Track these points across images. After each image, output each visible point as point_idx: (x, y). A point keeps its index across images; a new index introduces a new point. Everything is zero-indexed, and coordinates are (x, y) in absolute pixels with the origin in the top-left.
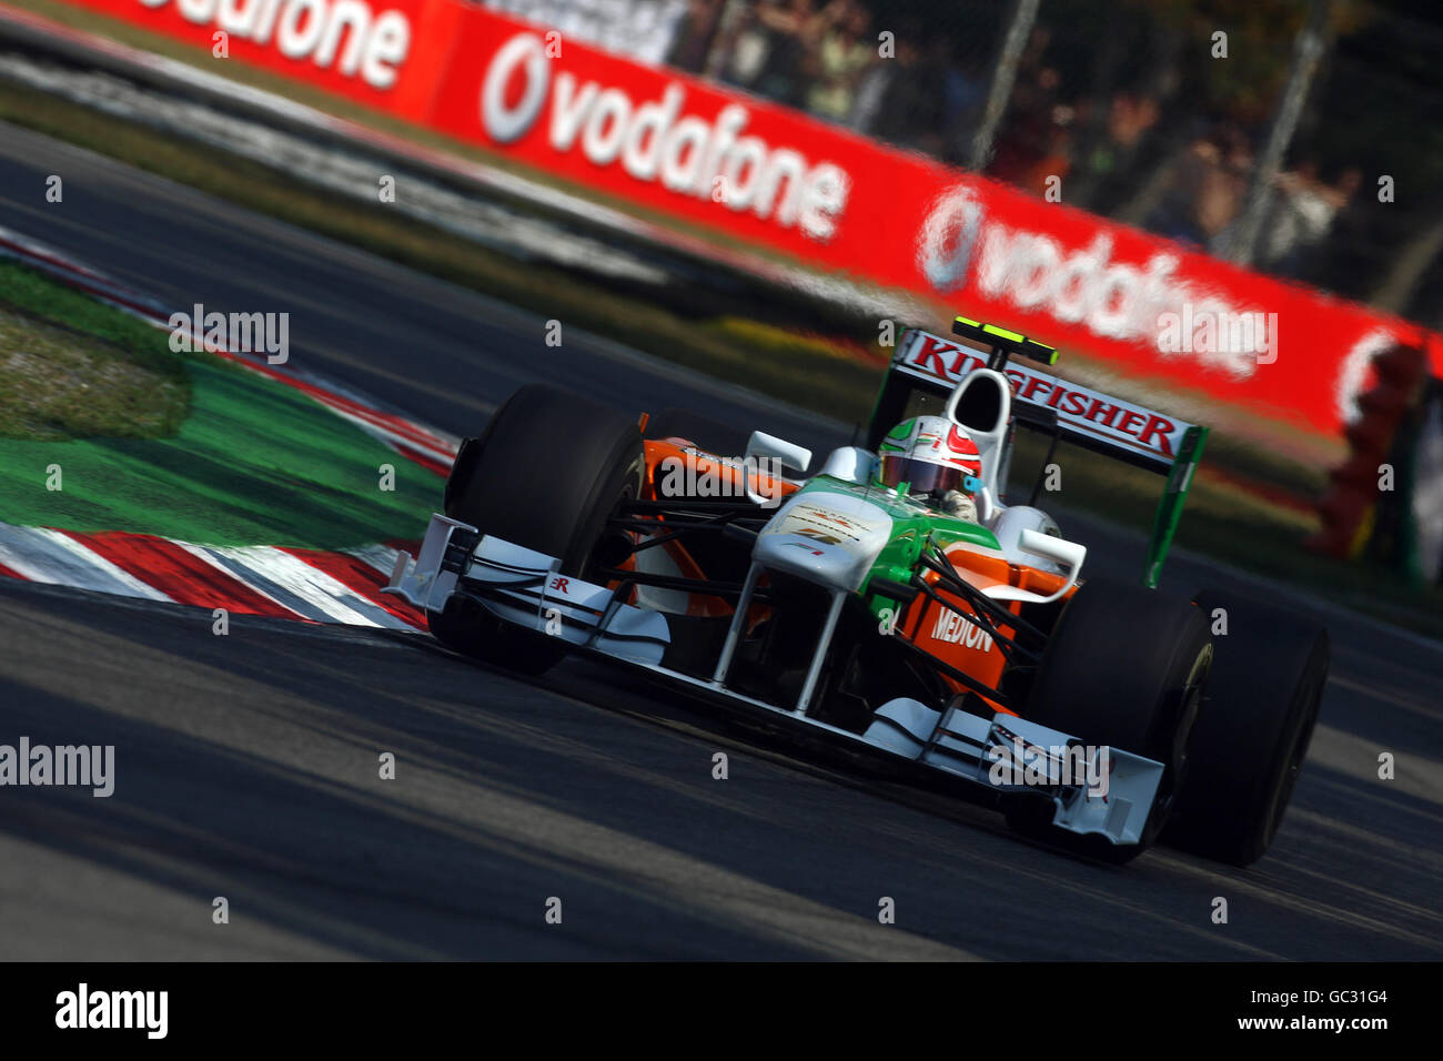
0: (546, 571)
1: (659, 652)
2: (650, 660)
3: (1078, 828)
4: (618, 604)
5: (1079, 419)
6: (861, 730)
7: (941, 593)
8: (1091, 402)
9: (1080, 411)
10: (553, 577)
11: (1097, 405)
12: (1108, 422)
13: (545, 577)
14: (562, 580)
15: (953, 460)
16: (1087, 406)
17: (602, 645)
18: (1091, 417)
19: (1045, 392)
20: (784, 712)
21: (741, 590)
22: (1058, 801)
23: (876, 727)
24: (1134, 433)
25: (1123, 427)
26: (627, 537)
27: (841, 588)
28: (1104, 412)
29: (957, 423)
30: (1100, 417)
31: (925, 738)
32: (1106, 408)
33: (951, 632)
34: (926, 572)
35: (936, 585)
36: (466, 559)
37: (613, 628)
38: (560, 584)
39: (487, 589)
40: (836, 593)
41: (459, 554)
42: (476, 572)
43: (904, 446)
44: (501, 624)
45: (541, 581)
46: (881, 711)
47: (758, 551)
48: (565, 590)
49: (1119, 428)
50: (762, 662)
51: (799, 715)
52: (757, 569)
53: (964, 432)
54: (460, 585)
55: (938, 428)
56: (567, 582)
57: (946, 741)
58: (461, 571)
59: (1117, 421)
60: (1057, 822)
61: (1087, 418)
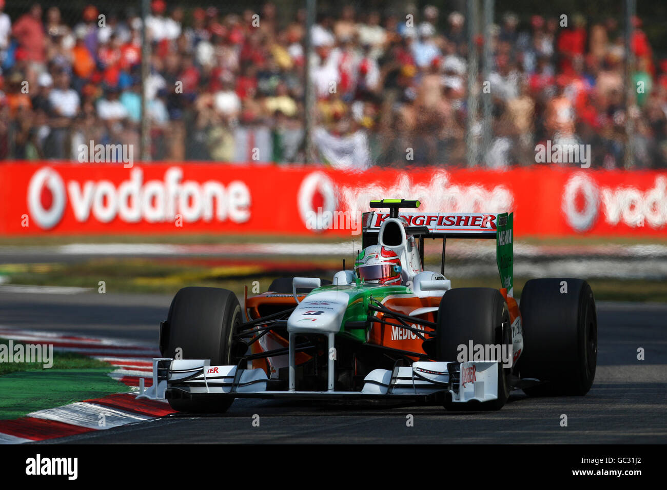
0: (203, 367)
1: (264, 385)
2: (262, 389)
3: (463, 400)
4: (242, 370)
5: (453, 227)
6: (361, 389)
7: (388, 320)
8: (456, 218)
9: (453, 223)
10: (207, 368)
11: (460, 218)
12: (466, 224)
13: (203, 369)
14: (215, 368)
15: (385, 261)
16: (455, 220)
17: (239, 390)
18: (458, 224)
19: (435, 220)
20: (323, 393)
21: (288, 349)
22: (451, 391)
23: (367, 386)
24: (479, 225)
25: (473, 224)
26: (243, 342)
27: (330, 332)
28: (463, 220)
29: (384, 245)
30: (462, 223)
31: (388, 384)
32: (464, 218)
33: (402, 335)
34: (376, 313)
35: (383, 317)
36: (167, 373)
37: (242, 382)
38: (215, 370)
39: (181, 382)
40: (328, 335)
41: (164, 371)
42: (175, 377)
43: (363, 262)
44: (191, 395)
45: (202, 372)
46: (366, 378)
47: (289, 328)
48: (217, 372)
49: (471, 225)
50: (317, 374)
51: (330, 392)
52: (291, 335)
53: (388, 248)
54: (169, 385)
55: (375, 250)
56: (217, 369)
57: (398, 382)
58: (167, 379)
59: (470, 223)
60: (454, 400)
61: (456, 225)
